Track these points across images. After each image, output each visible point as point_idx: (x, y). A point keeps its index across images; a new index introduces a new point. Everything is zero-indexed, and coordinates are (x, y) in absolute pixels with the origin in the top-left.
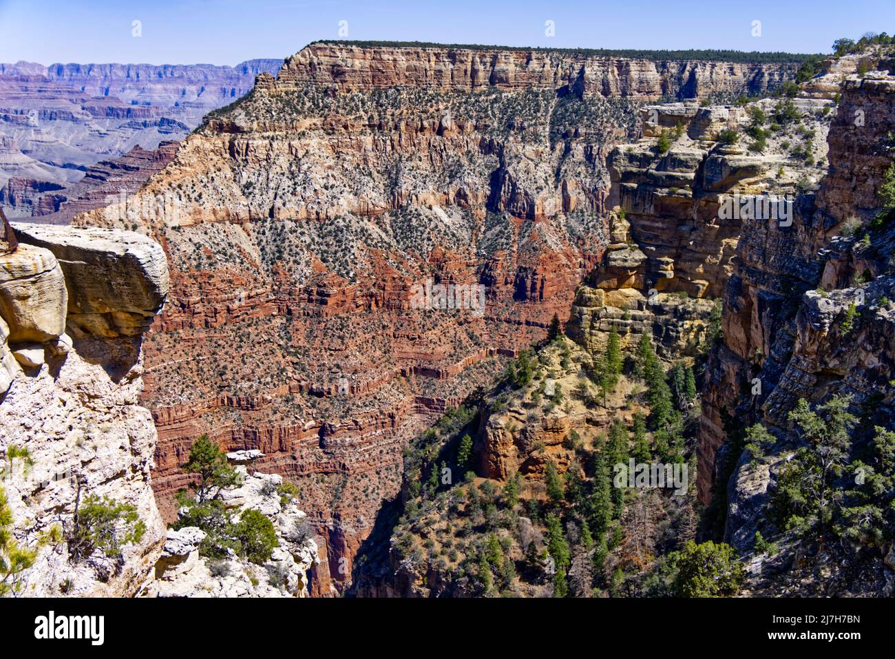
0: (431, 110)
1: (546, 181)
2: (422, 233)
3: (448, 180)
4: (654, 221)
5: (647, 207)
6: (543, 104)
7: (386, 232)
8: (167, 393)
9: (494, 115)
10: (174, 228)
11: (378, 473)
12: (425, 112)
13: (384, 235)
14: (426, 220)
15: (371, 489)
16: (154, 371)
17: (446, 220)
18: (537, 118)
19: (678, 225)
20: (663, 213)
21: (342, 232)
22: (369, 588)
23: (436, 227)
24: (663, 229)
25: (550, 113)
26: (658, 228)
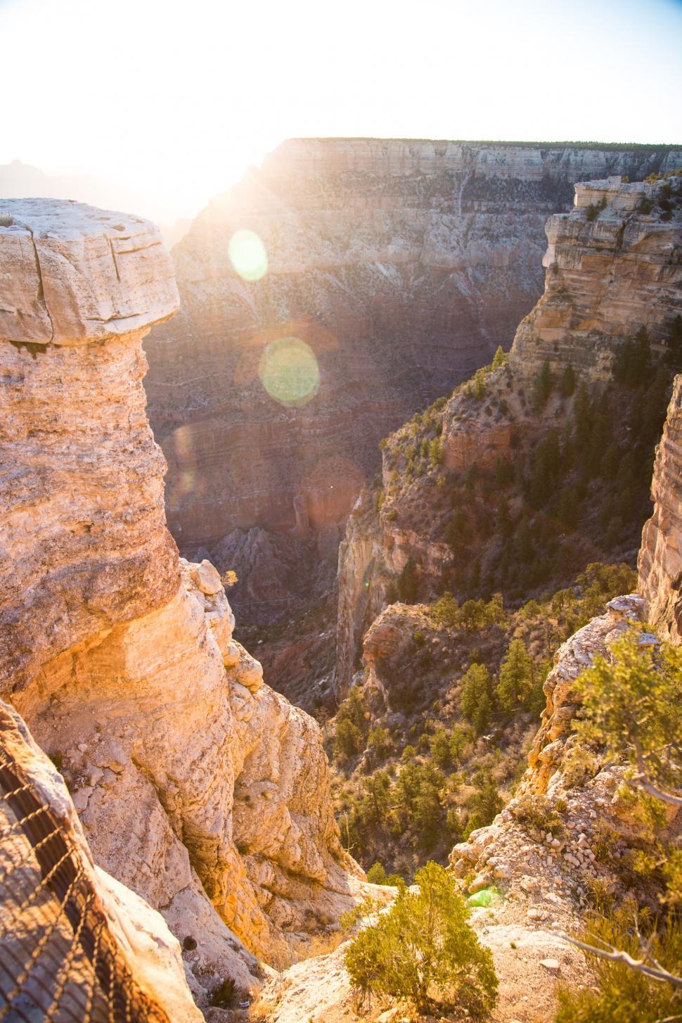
0: (374, 189)
1: (458, 243)
2: (369, 282)
3: (386, 242)
4: (581, 275)
5: (576, 263)
6: (456, 183)
7: (342, 281)
8: (194, 400)
9: (420, 192)
10: (192, 283)
11: (339, 453)
12: (369, 191)
13: (340, 284)
14: (371, 272)
15: (335, 464)
16: (185, 385)
17: (385, 272)
18: (451, 194)
19: (599, 279)
20: (589, 269)
21: (311, 282)
22: (360, 542)
23: (378, 278)
24: (588, 281)
25: (462, 190)
26: (584, 281)
